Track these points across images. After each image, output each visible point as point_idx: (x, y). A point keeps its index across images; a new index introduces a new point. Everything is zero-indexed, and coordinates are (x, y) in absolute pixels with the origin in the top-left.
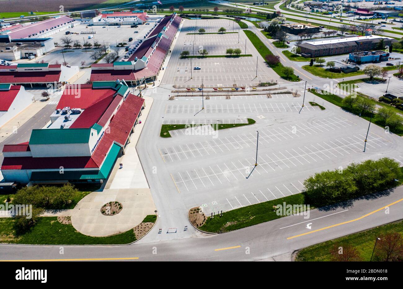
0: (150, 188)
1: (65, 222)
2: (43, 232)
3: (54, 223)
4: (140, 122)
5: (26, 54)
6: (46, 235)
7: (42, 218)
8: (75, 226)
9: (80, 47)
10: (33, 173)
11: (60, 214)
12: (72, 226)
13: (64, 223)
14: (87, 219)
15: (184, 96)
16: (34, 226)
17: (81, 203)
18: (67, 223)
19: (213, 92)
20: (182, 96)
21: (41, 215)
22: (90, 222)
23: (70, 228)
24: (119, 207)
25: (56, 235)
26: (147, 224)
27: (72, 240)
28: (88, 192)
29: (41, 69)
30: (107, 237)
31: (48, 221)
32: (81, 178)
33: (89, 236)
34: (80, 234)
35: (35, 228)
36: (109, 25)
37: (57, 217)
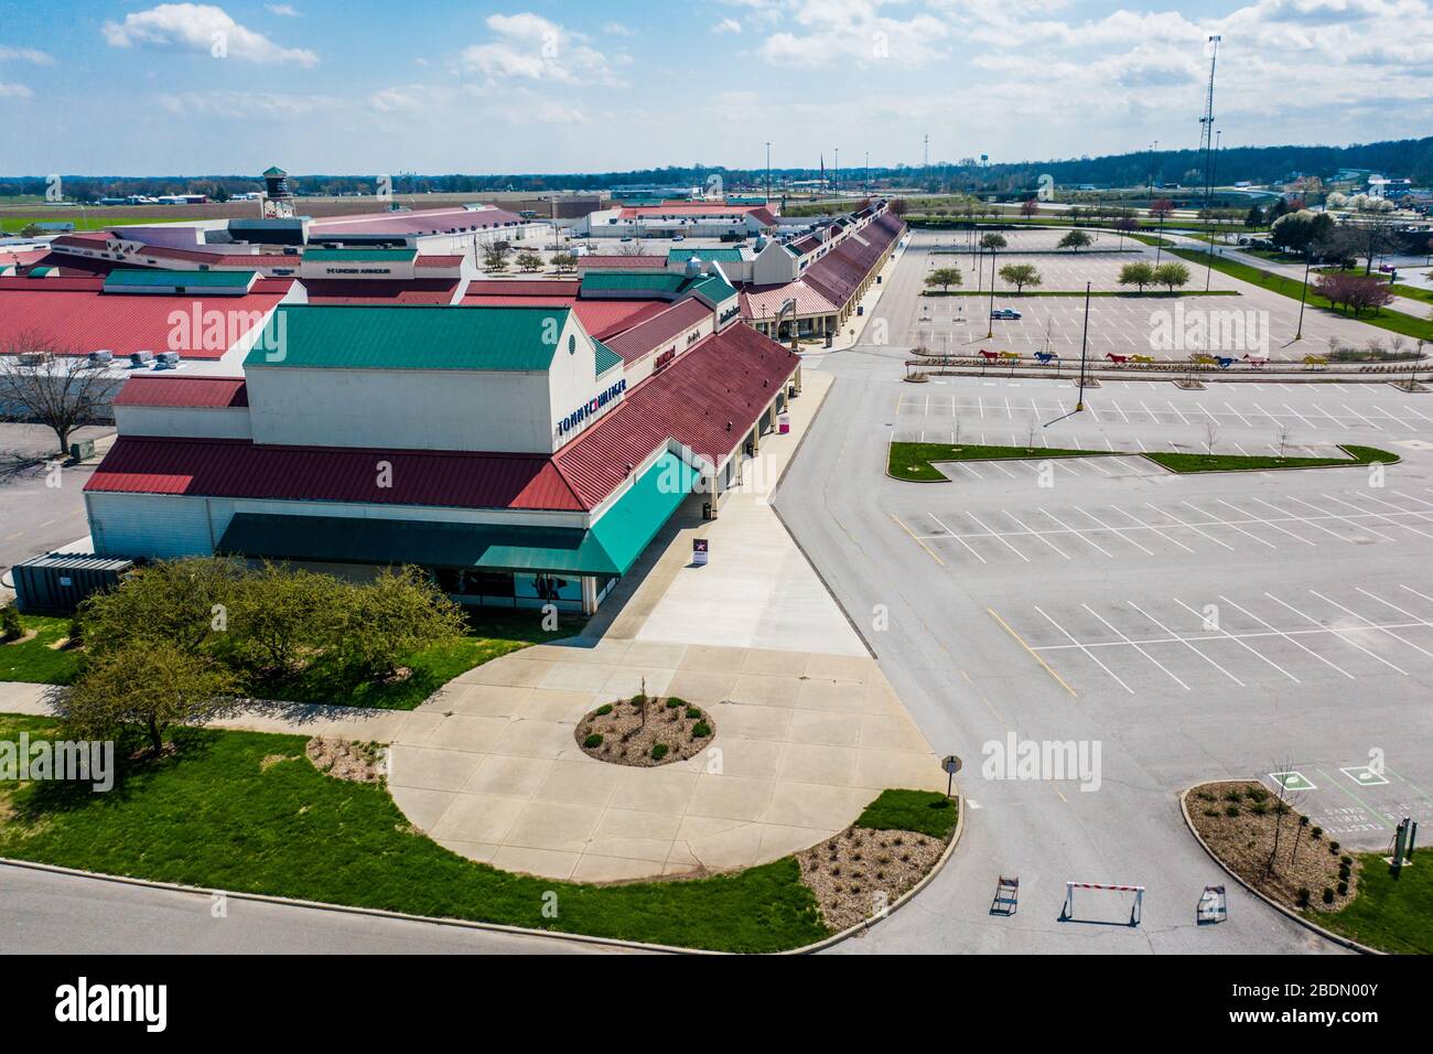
0: (875, 657)
1: (350, 768)
2: (196, 807)
3: (279, 766)
4: (784, 429)
6: (209, 830)
7: (217, 735)
8: (401, 798)
9: (539, 269)
10: (242, 517)
11: (330, 729)
12: (387, 797)
13: (339, 771)
14: (486, 768)
16: (157, 769)
17: (461, 690)
18: (360, 777)
19: (1106, 369)
20: (960, 374)
21: (216, 723)
22: (504, 785)
23: (374, 804)
24: (690, 725)
25: (268, 836)
26: (898, 842)
27: (368, 873)
28: (508, 644)
29: (387, 271)
30: (612, 890)
31: (248, 751)
32: (479, 563)
33: (485, 869)
34: (426, 844)
35: (160, 779)
37: (309, 738)
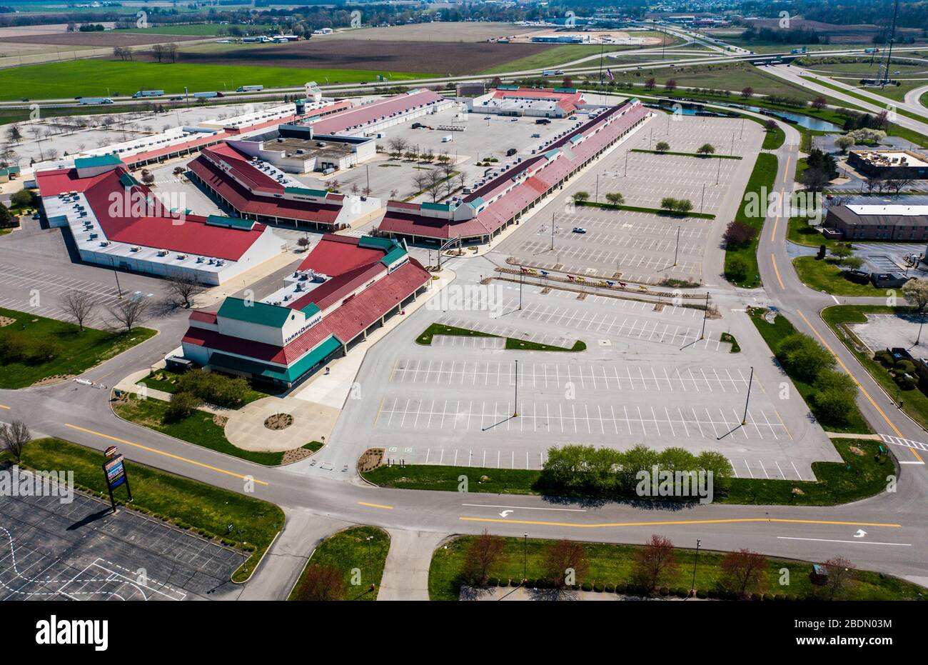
0: (343, 409)
1: (219, 423)
2: (190, 426)
3: (208, 420)
4: (403, 313)
5: (323, 163)
6: (191, 432)
7: (199, 411)
8: (226, 430)
9: (415, 159)
10: (214, 354)
11: (220, 412)
12: (223, 430)
13: (217, 423)
14: (245, 425)
15: (509, 280)
16: (186, 418)
17: (250, 406)
18: (220, 425)
19: (565, 281)
20: (506, 280)
21: (199, 408)
22: (245, 430)
23: (220, 430)
24: (288, 421)
25: (200, 434)
26: (305, 451)
27: (214, 444)
28: (266, 395)
29: (315, 200)
30: (252, 453)
31: (203, 416)
32: (263, 374)
33: (233, 446)
34: (226, 440)
35: (186, 420)
36: (499, 115)
37: (215, 414)
